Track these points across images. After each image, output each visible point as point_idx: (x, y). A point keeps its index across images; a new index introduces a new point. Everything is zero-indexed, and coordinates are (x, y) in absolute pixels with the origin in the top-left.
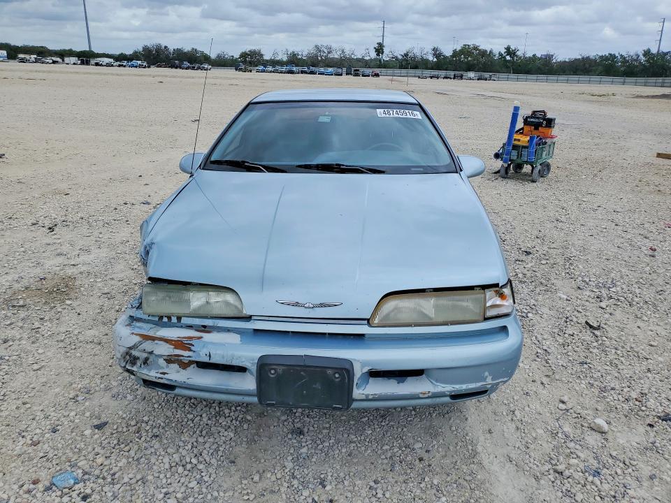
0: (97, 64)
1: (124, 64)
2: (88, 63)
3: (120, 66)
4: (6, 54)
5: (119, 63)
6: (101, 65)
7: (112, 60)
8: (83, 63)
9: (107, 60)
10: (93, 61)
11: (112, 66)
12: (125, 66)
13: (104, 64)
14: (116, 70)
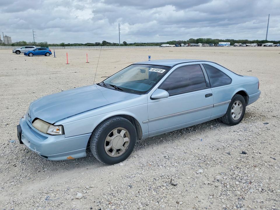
0: (265, 46)
1: (278, 45)
2: (261, 46)
3: (275, 46)
4: (230, 44)
5: (275, 45)
6: (267, 46)
7: (272, 44)
8: (259, 46)
9: (269, 44)
10: (263, 45)
11: (272, 46)
12: (278, 46)
13: (268, 45)
14: (273, 48)
